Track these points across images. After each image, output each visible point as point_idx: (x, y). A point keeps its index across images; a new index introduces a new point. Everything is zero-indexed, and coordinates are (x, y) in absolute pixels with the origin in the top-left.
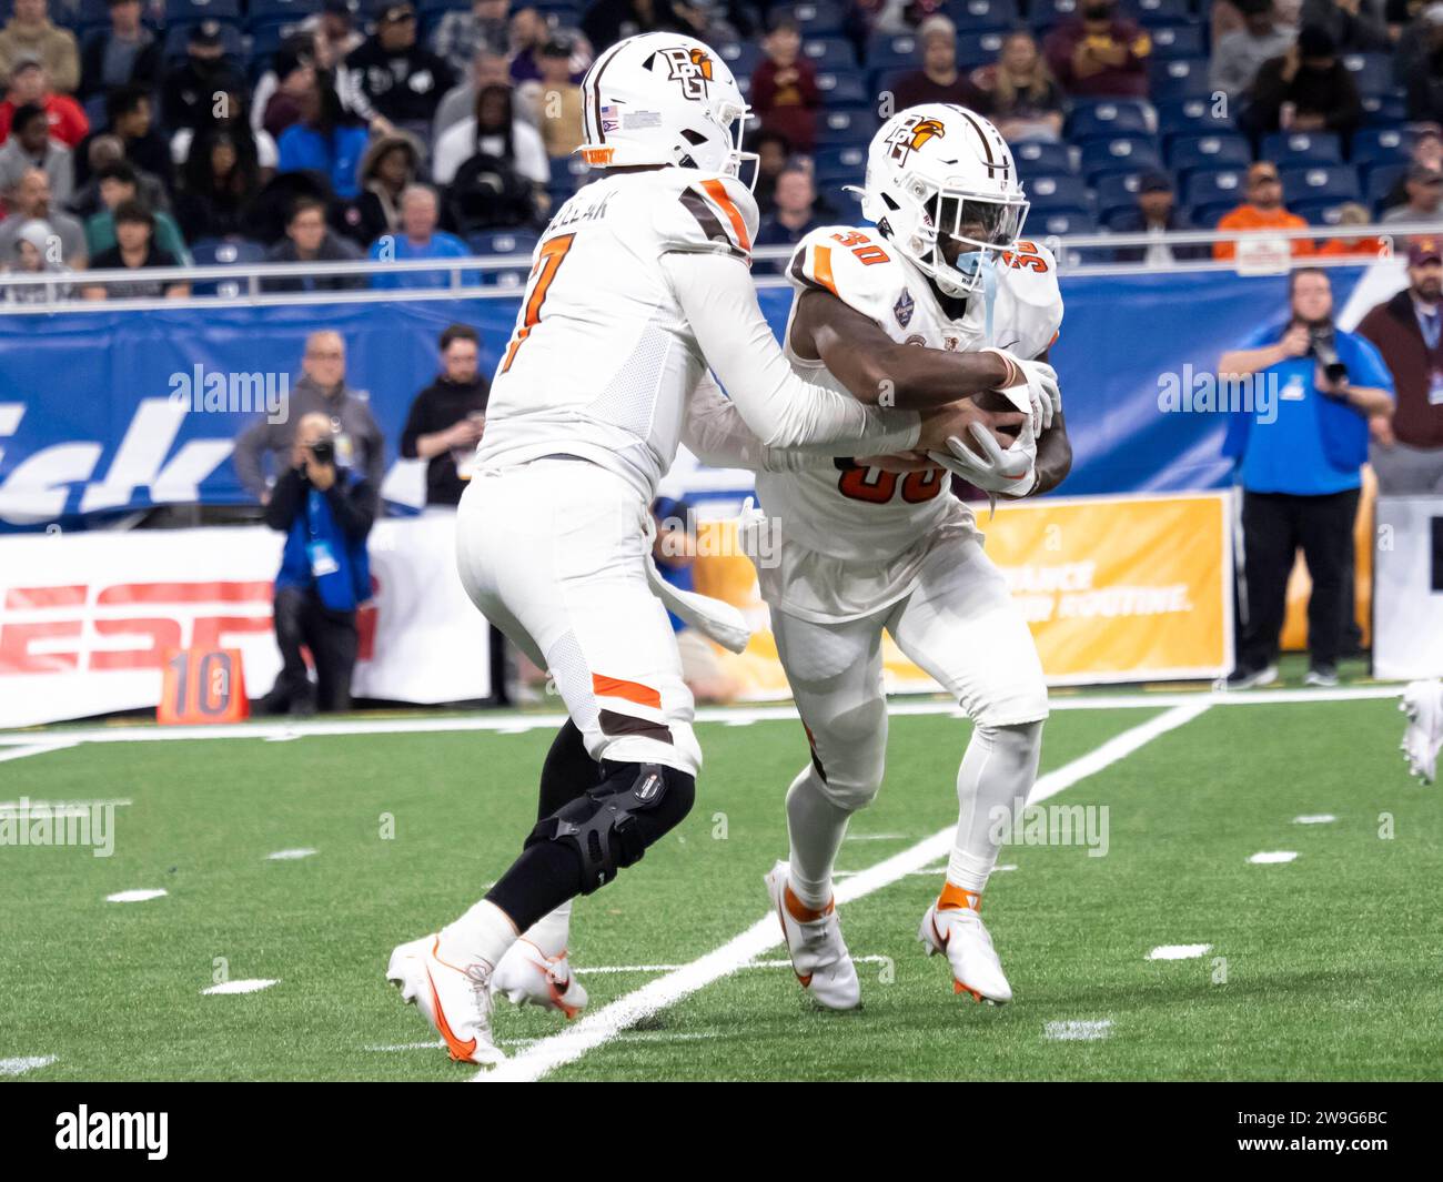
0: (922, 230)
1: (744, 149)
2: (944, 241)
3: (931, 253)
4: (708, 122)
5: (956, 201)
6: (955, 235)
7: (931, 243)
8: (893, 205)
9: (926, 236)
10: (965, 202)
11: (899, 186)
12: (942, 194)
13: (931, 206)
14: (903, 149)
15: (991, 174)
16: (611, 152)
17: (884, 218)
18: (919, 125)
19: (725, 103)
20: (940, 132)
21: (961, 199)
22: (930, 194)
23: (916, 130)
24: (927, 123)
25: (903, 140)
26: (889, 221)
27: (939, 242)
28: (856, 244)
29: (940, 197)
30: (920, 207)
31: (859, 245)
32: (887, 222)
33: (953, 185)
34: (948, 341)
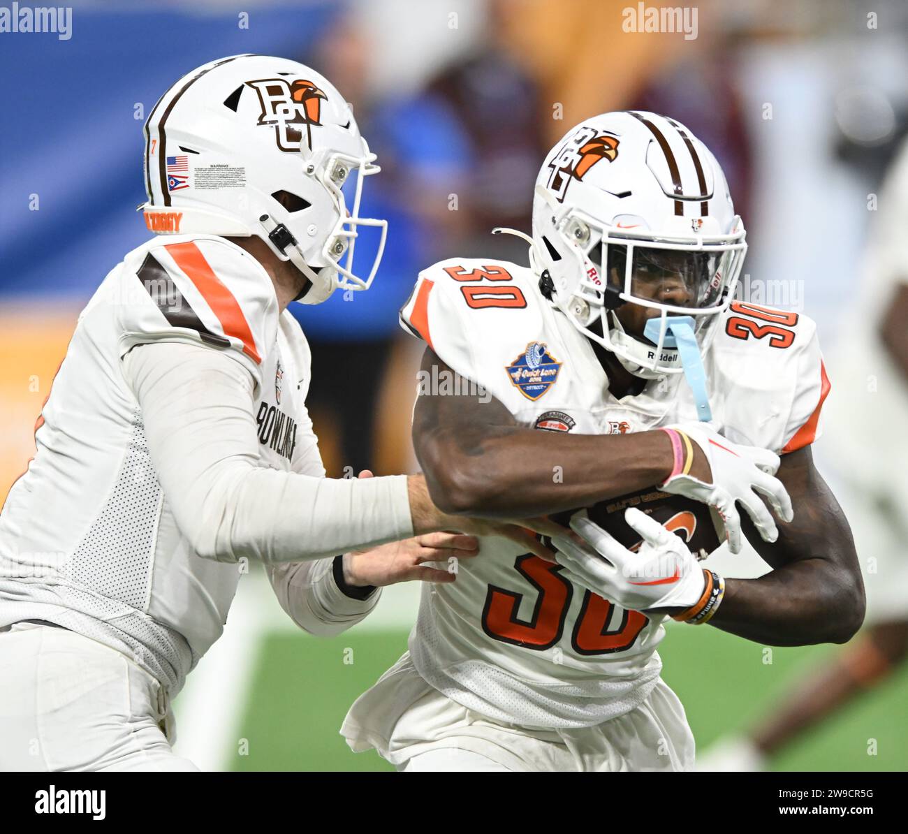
0: (587, 290)
1: (361, 215)
2: (612, 300)
3: (599, 320)
4: (310, 181)
5: (623, 249)
6: (626, 296)
7: (598, 307)
8: (556, 256)
9: (593, 299)
10: (636, 248)
11: (557, 229)
12: (607, 240)
13: (595, 255)
14: (565, 176)
15: (679, 210)
16: (178, 217)
17: (547, 270)
18: (590, 142)
19: (335, 155)
20: (612, 153)
21: (630, 245)
23: (584, 151)
24: (600, 140)
25: (565, 165)
26: (551, 275)
27: (606, 305)
28: (481, 280)
29: (605, 244)
30: (583, 258)
31: (485, 282)
32: (549, 276)
33: (621, 225)
34: (615, 426)
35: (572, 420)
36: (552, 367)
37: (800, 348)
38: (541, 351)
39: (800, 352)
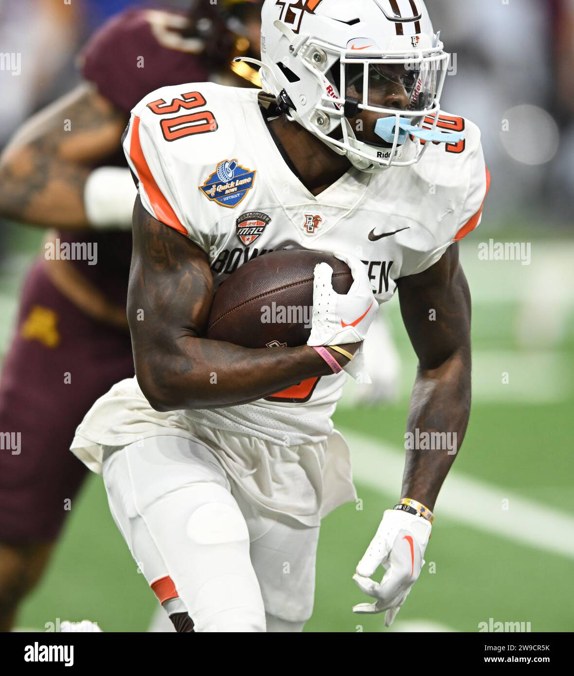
0: (327, 104)
2: (351, 111)
3: (339, 127)
5: (362, 65)
6: (364, 106)
7: (338, 116)
8: (292, 77)
9: (332, 110)
10: (370, 65)
11: (295, 55)
12: (343, 60)
13: (333, 74)
15: (399, 31)
17: (284, 90)
21: (366, 63)
22: (331, 61)
25: (295, 1)
26: (288, 94)
27: (347, 114)
28: (178, 110)
29: (343, 64)
30: (322, 77)
31: (183, 112)
32: (287, 95)
33: (355, 47)
34: (310, 219)
35: (268, 216)
36: (246, 177)
37: (472, 153)
38: (233, 166)
39: (471, 157)
